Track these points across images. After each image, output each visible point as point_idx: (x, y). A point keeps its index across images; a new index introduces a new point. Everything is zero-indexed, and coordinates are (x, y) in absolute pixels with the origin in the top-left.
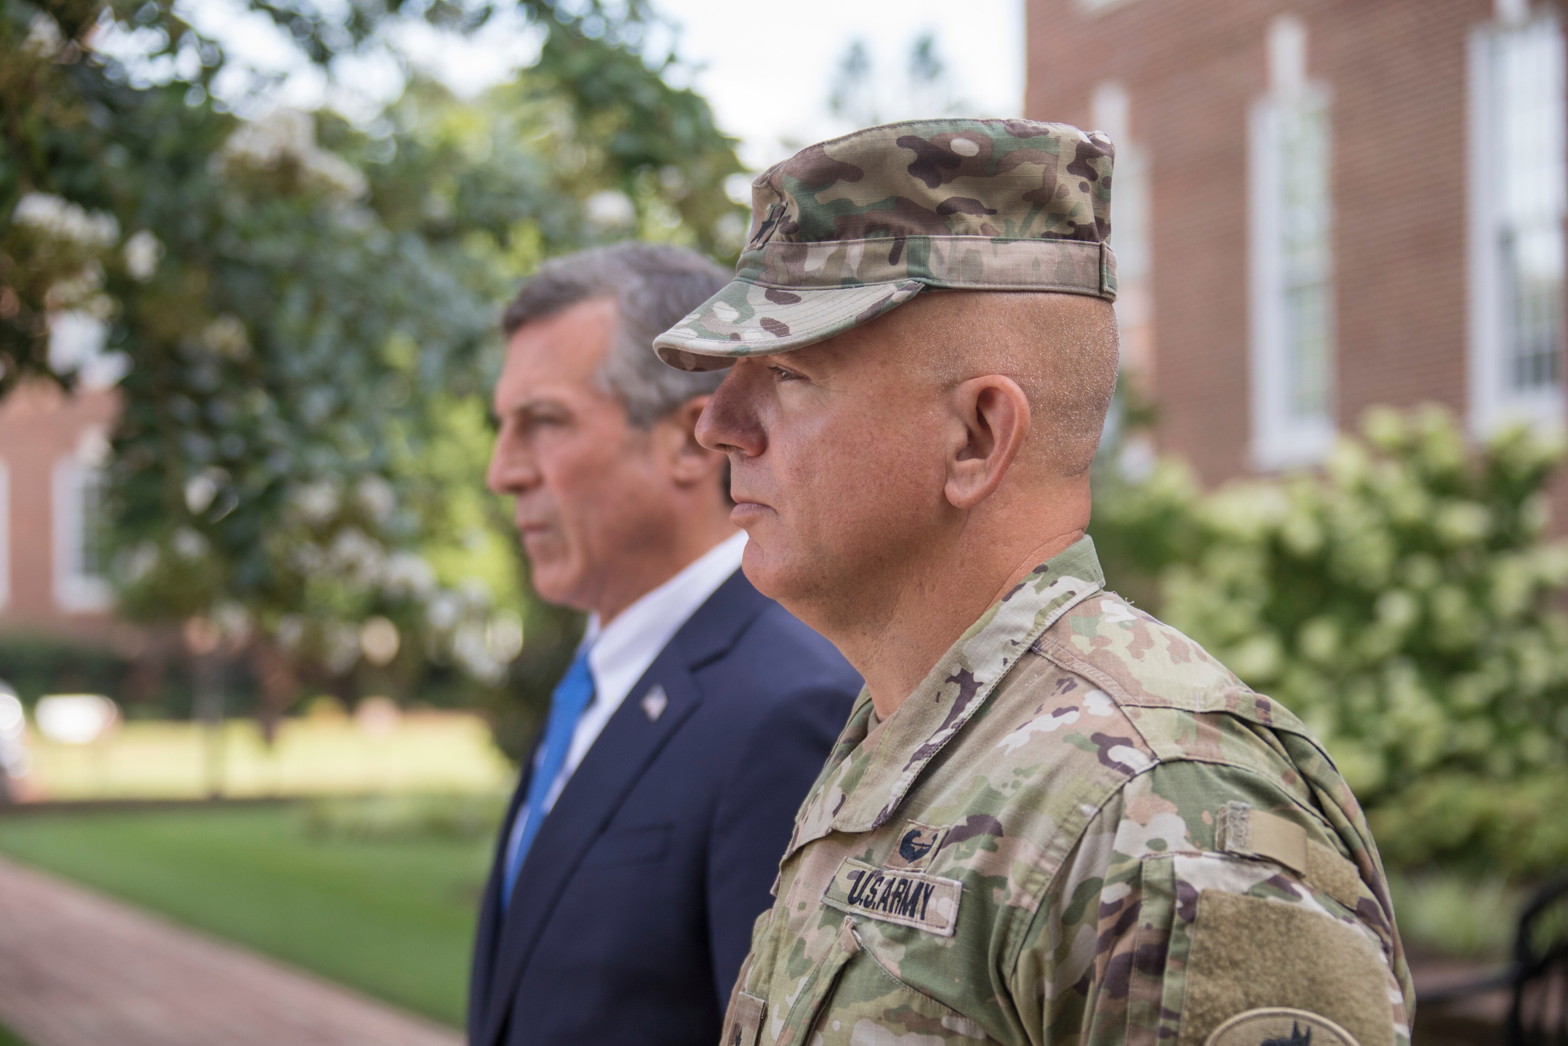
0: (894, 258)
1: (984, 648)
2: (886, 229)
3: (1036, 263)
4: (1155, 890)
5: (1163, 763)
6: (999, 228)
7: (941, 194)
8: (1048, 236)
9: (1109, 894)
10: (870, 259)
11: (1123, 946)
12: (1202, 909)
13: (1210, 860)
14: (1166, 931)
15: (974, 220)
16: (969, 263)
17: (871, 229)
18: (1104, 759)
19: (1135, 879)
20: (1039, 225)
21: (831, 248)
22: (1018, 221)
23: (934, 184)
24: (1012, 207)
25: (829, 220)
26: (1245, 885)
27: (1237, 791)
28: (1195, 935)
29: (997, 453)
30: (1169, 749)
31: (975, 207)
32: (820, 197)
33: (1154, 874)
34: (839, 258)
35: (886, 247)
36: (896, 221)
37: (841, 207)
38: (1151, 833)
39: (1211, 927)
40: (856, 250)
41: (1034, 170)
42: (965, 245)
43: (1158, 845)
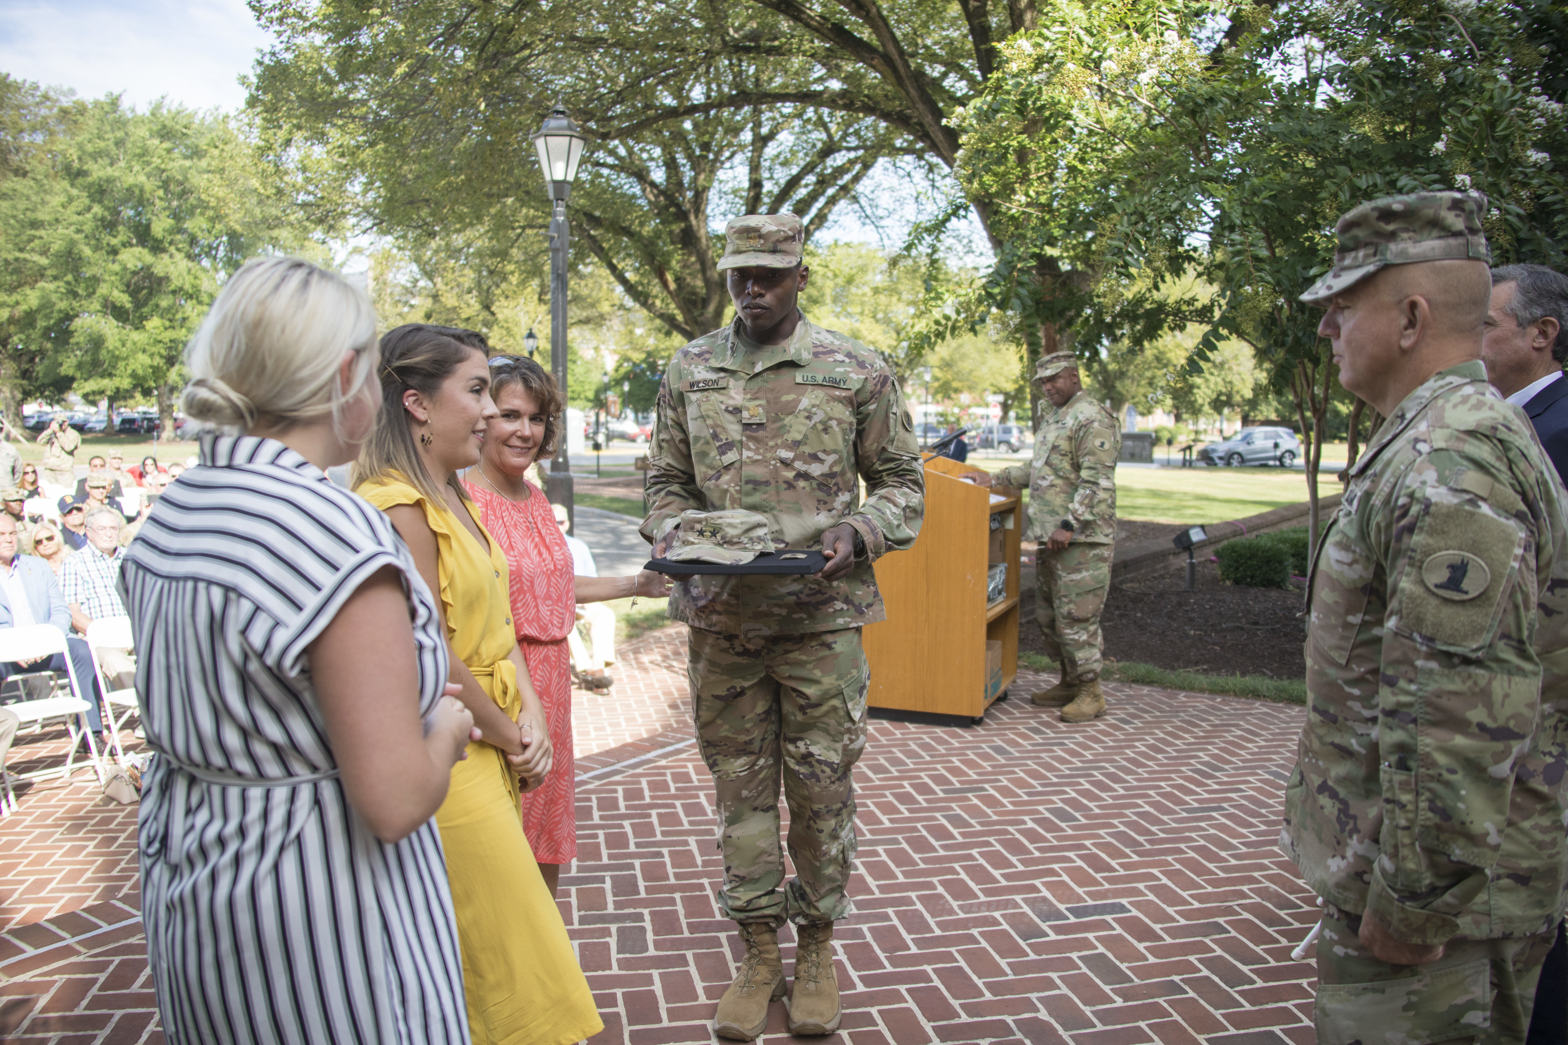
0: (1375, 255)
1: (1410, 405)
2: (1371, 244)
3: (1433, 249)
4: (1418, 501)
5: (1436, 450)
6: (1418, 237)
7: (1391, 227)
8: (1440, 237)
9: (1401, 501)
10: (1366, 256)
11: (1403, 522)
12: (1432, 509)
13: (1443, 490)
14: (1417, 518)
15: (1405, 235)
16: (1403, 253)
17: (1366, 245)
18: (1414, 448)
19: (1411, 496)
20: (1435, 233)
21: (1353, 254)
22: (1426, 233)
23: (1388, 223)
24: (1422, 228)
25: (1351, 244)
26: (1455, 501)
27: (1465, 463)
28: (1428, 519)
29: (1418, 326)
30: (1441, 444)
31: (1406, 230)
32: (1347, 236)
33: (1418, 495)
34: (1356, 258)
35: (1371, 251)
36: (1375, 240)
37: (1355, 238)
38: (1422, 478)
39: (1434, 516)
40: (1361, 254)
41: (1429, 212)
42: (1402, 245)
43: (1424, 483)
